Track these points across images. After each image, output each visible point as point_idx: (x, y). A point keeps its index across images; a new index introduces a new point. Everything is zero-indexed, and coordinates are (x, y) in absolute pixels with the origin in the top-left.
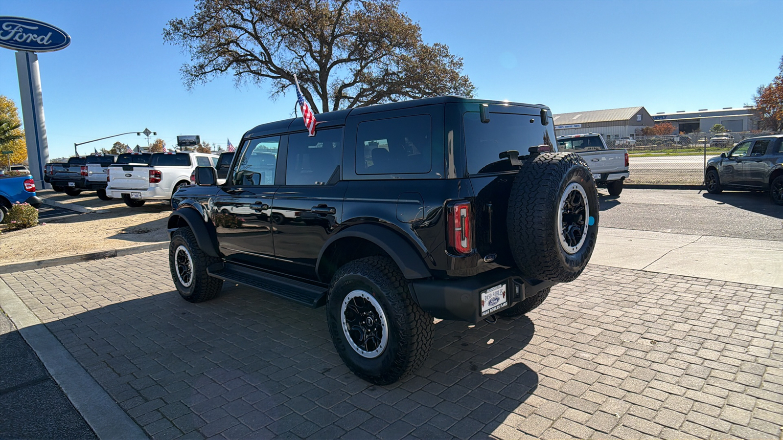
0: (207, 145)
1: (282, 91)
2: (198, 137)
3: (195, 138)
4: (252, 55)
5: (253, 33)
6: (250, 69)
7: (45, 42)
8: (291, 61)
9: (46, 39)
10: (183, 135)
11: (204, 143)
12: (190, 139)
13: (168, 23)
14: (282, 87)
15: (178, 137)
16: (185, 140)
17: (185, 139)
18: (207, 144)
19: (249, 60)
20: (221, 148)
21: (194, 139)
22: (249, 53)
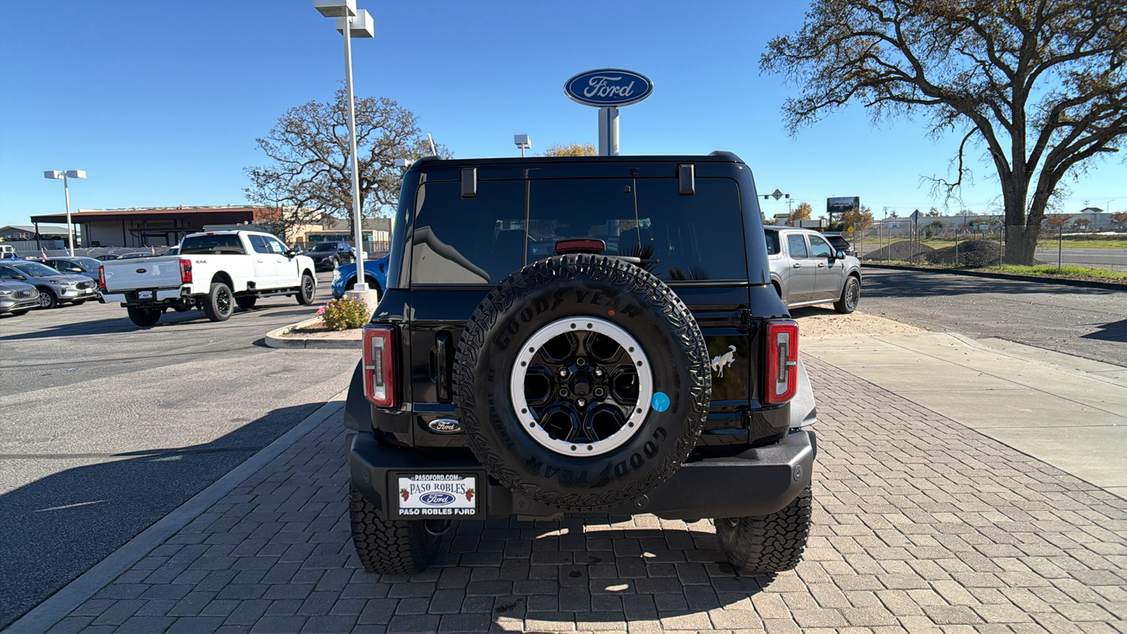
0: (867, 211)
1: (950, 122)
2: (857, 199)
3: (852, 201)
4: (898, 72)
5: (896, 38)
6: (890, 94)
7: (626, 94)
8: (972, 72)
9: (628, 89)
10: (835, 197)
11: (863, 208)
12: (844, 202)
13: (768, 45)
14: (950, 117)
15: (828, 199)
16: (837, 204)
17: (838, 202)
18: (866, 209)
19: (893, 79)
20: (896, 214)
21: (850, 202)
22: (894, 70)
